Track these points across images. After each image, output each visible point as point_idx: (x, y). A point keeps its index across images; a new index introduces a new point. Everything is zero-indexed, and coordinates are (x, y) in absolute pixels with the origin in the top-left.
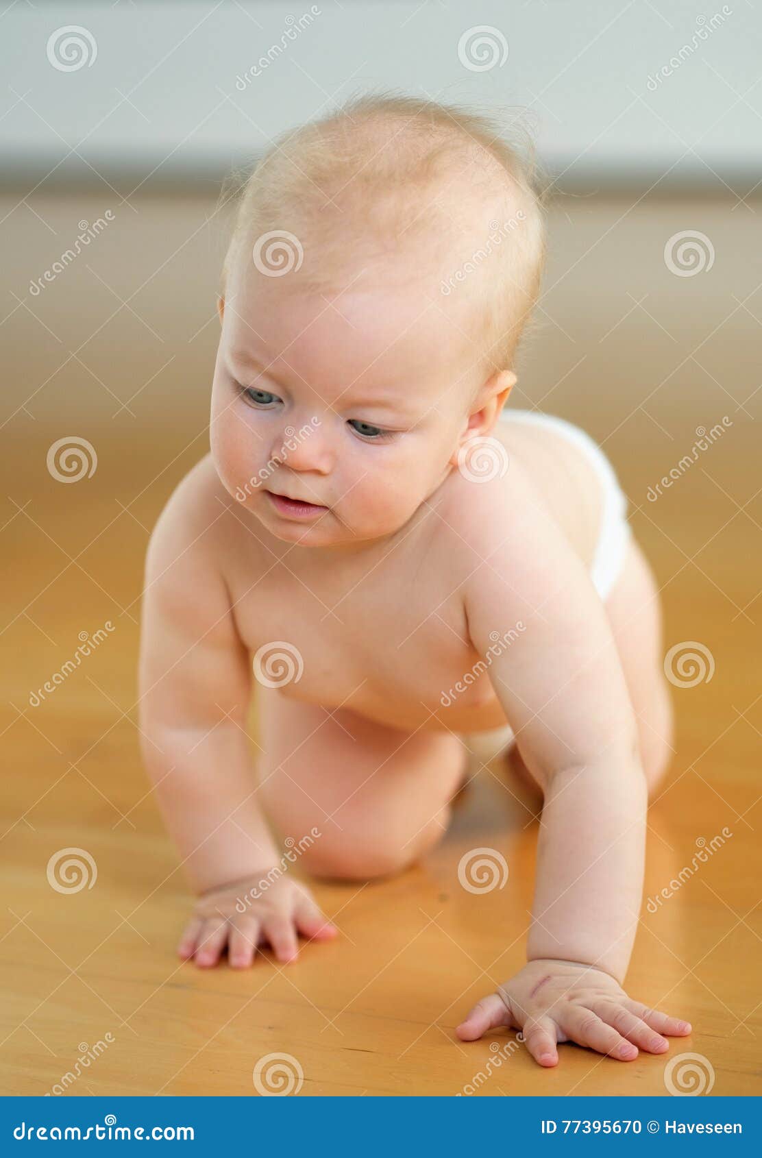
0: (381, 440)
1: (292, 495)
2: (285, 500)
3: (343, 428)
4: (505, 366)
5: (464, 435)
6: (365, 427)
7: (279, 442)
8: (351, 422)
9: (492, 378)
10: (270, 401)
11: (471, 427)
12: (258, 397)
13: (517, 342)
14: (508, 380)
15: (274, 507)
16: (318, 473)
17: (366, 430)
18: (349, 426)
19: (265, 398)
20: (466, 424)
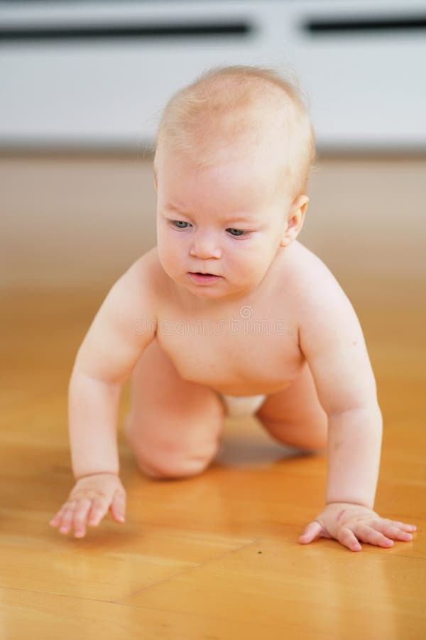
0: (244, 237)
1: (203, 272)
2: (199, 274)
3: (224, 234)
4: (302, 193)
5: (287, 231)
6: (235, 231)
7: (192, 246)
8: (229, 230)
9: (296, 201)
10: (186, 226)
11: (289, 227)
12: (180, 225)
13: (307, 179)
14: (304, 200)
15: (193, 279)
16: (215, 258)
17: (236, 233)
18: (227, 233)
19: (183, 225)
20: (286, 225)
